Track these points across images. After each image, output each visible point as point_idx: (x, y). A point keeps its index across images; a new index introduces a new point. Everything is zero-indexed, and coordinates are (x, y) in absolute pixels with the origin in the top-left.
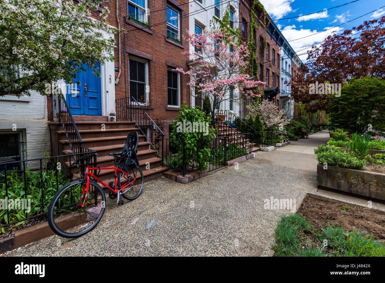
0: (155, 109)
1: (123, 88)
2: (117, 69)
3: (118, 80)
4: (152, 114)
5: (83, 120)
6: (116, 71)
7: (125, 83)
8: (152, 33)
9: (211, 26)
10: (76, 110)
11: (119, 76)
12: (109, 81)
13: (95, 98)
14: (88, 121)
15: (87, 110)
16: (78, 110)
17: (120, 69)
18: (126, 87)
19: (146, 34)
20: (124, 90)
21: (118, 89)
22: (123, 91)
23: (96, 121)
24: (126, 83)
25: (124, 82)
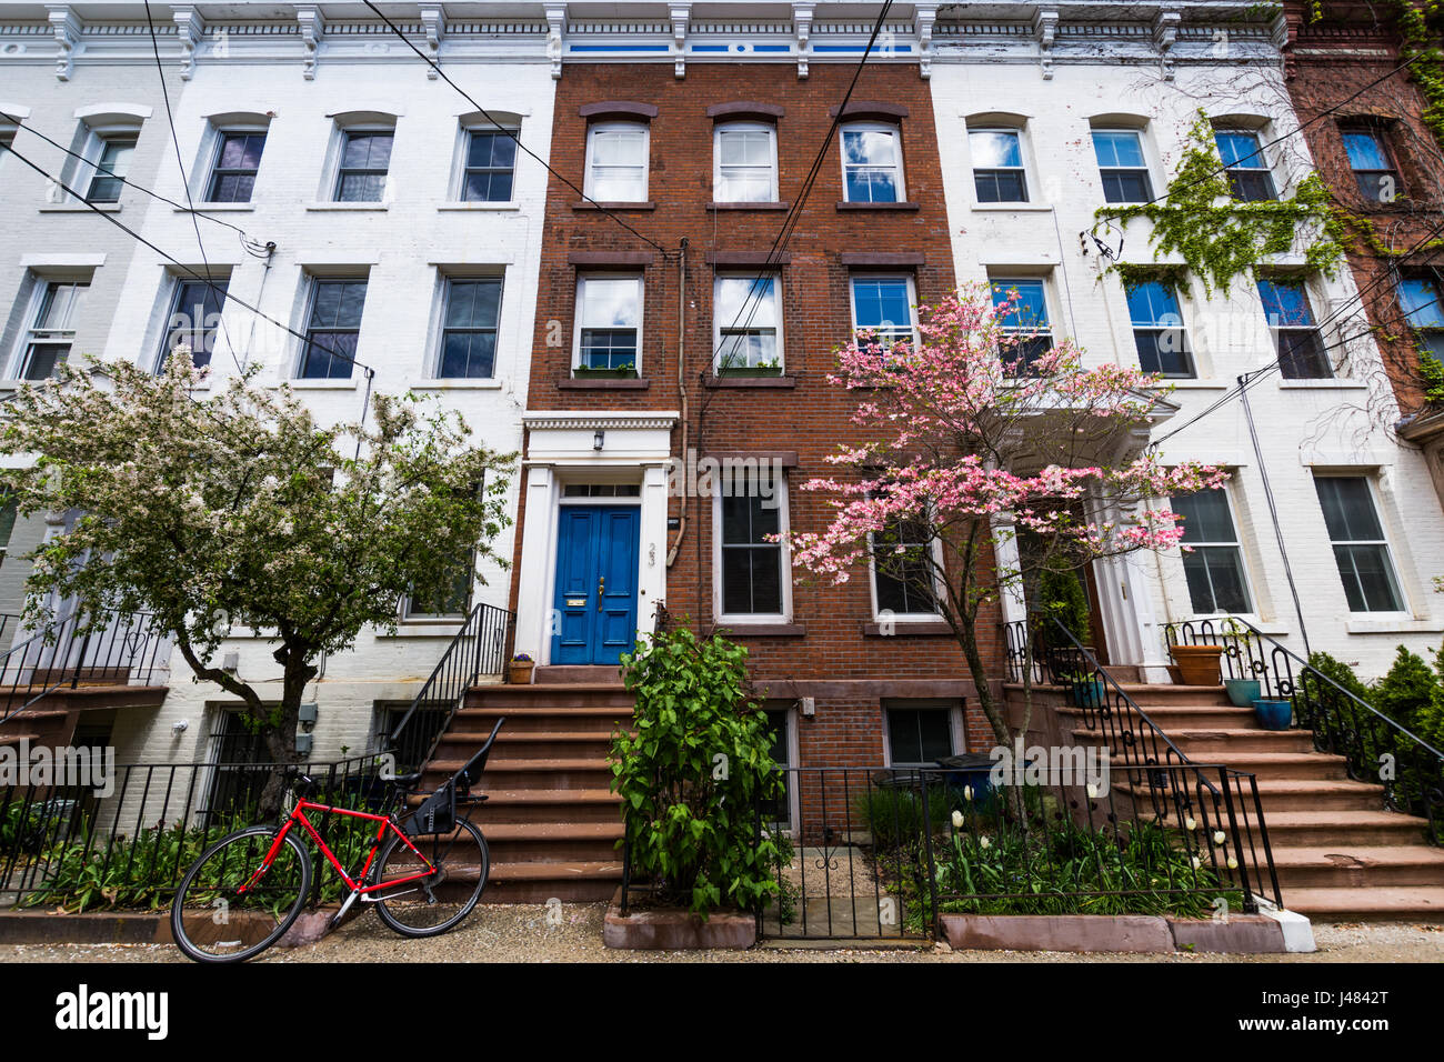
0: (813, 633)
1: (692, 575)
2: (675, 522)
3: (673, 553)
4: (799, 655)
5: (573, 680)
6: (670, 527)
7: (699, 559)
8: (792, 384)
9: (1085, 252)
10: (573, 650)
11: (677, 543)
12: (649, 560)
13: (622, 614)
14: (586, 681)
15: (599, 648)
16: (579, 650)
17: (683, 521)
18: (700, 569)
19: (771, 395)
20: (695, 580)
21: (678, 579)
22: (690, 585)
23: (606, 681)
24: (703, 556)
25: (695, 556)
